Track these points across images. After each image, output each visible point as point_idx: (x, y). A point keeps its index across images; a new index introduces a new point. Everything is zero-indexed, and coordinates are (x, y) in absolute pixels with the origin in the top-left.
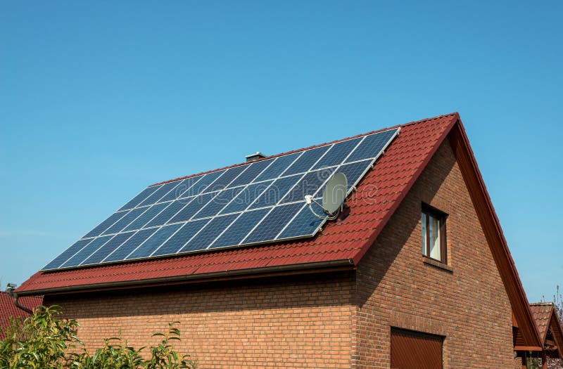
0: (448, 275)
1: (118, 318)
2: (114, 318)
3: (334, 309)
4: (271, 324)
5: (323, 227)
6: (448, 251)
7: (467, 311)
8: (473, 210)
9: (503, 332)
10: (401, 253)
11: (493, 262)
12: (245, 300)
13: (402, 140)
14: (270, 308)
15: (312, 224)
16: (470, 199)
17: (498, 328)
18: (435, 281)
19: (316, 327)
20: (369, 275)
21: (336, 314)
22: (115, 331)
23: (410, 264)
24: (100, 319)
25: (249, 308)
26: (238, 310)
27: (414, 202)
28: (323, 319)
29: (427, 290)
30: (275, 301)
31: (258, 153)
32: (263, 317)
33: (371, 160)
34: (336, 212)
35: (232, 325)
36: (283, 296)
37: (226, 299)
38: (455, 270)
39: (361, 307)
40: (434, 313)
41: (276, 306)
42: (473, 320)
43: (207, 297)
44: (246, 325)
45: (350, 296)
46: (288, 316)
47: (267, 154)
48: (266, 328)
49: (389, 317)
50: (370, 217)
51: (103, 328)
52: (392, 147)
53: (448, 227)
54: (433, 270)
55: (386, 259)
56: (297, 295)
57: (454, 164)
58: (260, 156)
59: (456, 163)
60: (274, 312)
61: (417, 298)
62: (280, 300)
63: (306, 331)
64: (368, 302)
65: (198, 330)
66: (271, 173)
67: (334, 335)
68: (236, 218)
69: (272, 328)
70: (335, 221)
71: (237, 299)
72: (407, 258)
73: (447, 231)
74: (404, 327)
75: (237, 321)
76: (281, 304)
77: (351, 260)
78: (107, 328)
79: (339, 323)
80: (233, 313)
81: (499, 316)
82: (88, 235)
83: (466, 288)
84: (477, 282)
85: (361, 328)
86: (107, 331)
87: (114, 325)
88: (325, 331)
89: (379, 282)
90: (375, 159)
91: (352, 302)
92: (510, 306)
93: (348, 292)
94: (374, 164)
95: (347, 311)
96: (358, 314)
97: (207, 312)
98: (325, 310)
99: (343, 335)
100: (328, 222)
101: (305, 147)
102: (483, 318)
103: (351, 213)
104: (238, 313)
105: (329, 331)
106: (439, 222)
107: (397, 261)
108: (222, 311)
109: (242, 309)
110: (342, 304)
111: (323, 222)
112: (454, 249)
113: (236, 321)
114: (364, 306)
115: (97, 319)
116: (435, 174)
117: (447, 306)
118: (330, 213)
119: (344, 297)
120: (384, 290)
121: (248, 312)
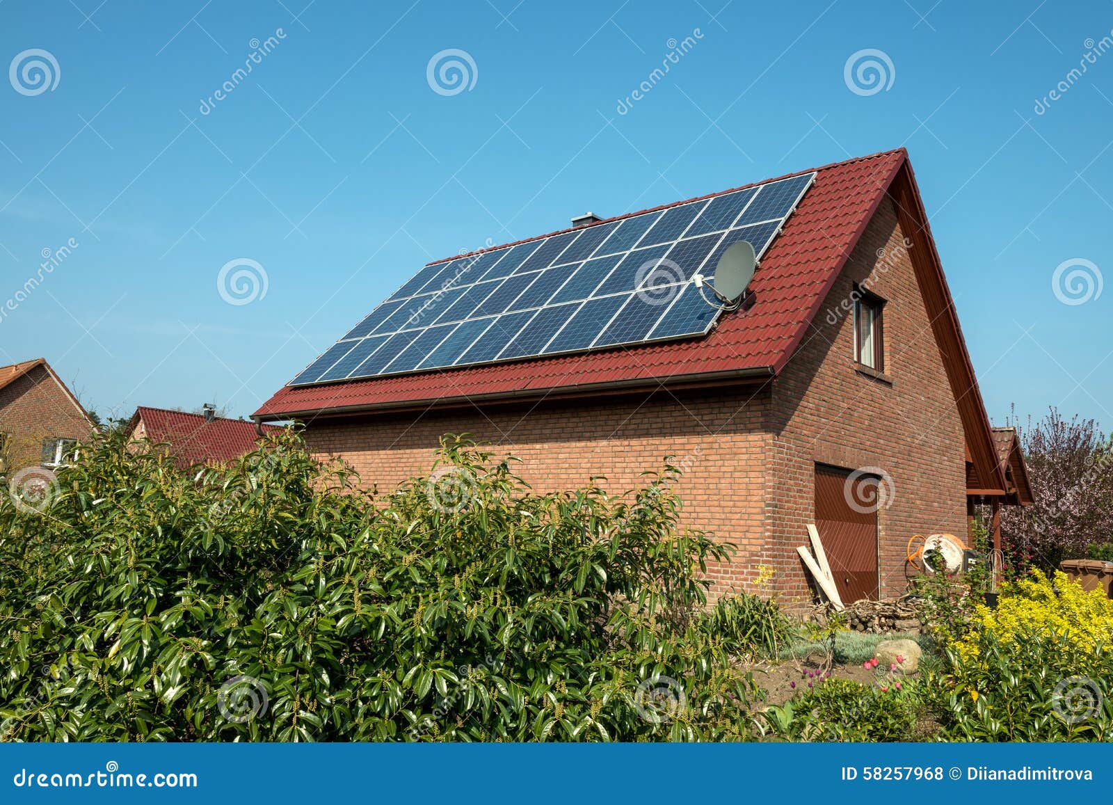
0: (887, 389)
1: (408, 451)
2: (402, 451)
3: (738, 437)
4: (641, 459)
5: (718, 321)
6: (885, 354)
7: (909, 440)
8: (918, 294)
9: (954, 469)
10: (827, 357)
11: (942, 370)
12: (599, 425)
13: (821, 190)
14: (639, 437)
15: (701, 317)
16: (914, 278)
17: (947, 463)
18: (870, 398)
19: (711, 463)
20: (788, 389)
21: (742, 444)
22: (405, 469)
23: (839, 373)
24: (381, 452)
25: (605, 437)
26: (589, 439)
27: (844, 283)
28: (721, 451)
29: (861, 410)
30: (646, 426)
31: (589, 214)
32: (627, 449)
33: (779, 222)
34: (737, 299)
35: (580, 460)
36: (659, 420)
37: (570, 425)
38: (895, 382)
39: (778, 435)
40: (868, 443)
41: (647, 434)
42: (917, 453)
43: (541, 422)
44: (603, 460)
45: (762, 419)
46: (666, 447)
47: (604, 216)
48: (632, 465)
49: (813, 449)
50: (790, 305)
51: (386, 465)
52: (805, 201)
53: (886, 319)
54: (867, 381)
55: (809, 366)
56: (679, 419)
57: (895, 226)
58: (594, 219)
59: (898, 225)
60: (645, 442)
61: (847, 421)
62: (654, 426)
63: (694, 469)
64: (787, 428)
65: (529, 467)
66: (616, 244)
67: (737, 474)
68: (576, 309)
69: (643, 464)
70: (736, 312)
71: (588, 424)
72: (835, 364)
73: (884, 326)
74: (832, 462)
75: (589, 455)
76: (654, 431)
77: (772, 368)
78: (393, 465)
79: (745, 457)
80: (583, 444)
81: (948, 447)
82: (350, 335)
83: (908, 407)
84: (923, 399)
85: (779, 464)
86: (393, 469)
87: (403, 460)
88: (723, 469)
89: (800, 399)
90: (783, 220)
91: (766, 428)
92: (963, 433)
93: (759, 414)
94: (783, 228)
95: (757, 440)
96: (775, 445)
97: (542, 442)
98: (724, 440)
99: (752, 475)
100: (724, 312)
101: (665, 204)
102: (929, 449)
103: (759, 301)
104: (589, 444)
105: (731, 469)
106: (871, 312)
107: (823, 369)
108: (565, 442)
109: (595, 439)
110: (750, 431)
111: (718, 314)
112: (895, 351)
113: (586, 455)
114: (783, 433)
115: (376, 452)
116: (870, 242)
117: (883, 433)
118: (729, 300)
119: (753, 420)
120: (807, 410)
121: (604, 443)
